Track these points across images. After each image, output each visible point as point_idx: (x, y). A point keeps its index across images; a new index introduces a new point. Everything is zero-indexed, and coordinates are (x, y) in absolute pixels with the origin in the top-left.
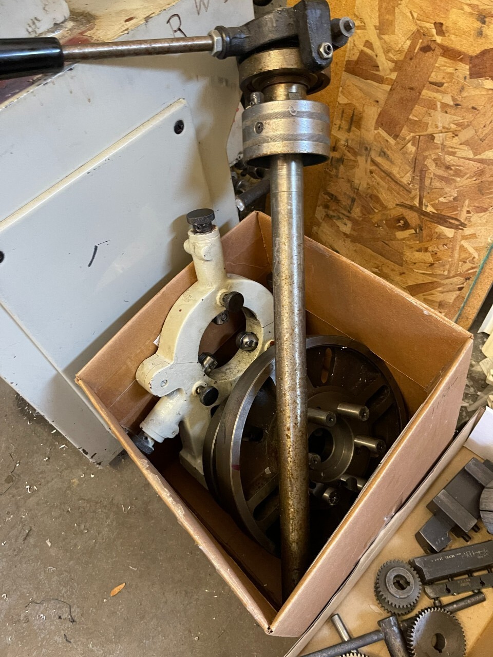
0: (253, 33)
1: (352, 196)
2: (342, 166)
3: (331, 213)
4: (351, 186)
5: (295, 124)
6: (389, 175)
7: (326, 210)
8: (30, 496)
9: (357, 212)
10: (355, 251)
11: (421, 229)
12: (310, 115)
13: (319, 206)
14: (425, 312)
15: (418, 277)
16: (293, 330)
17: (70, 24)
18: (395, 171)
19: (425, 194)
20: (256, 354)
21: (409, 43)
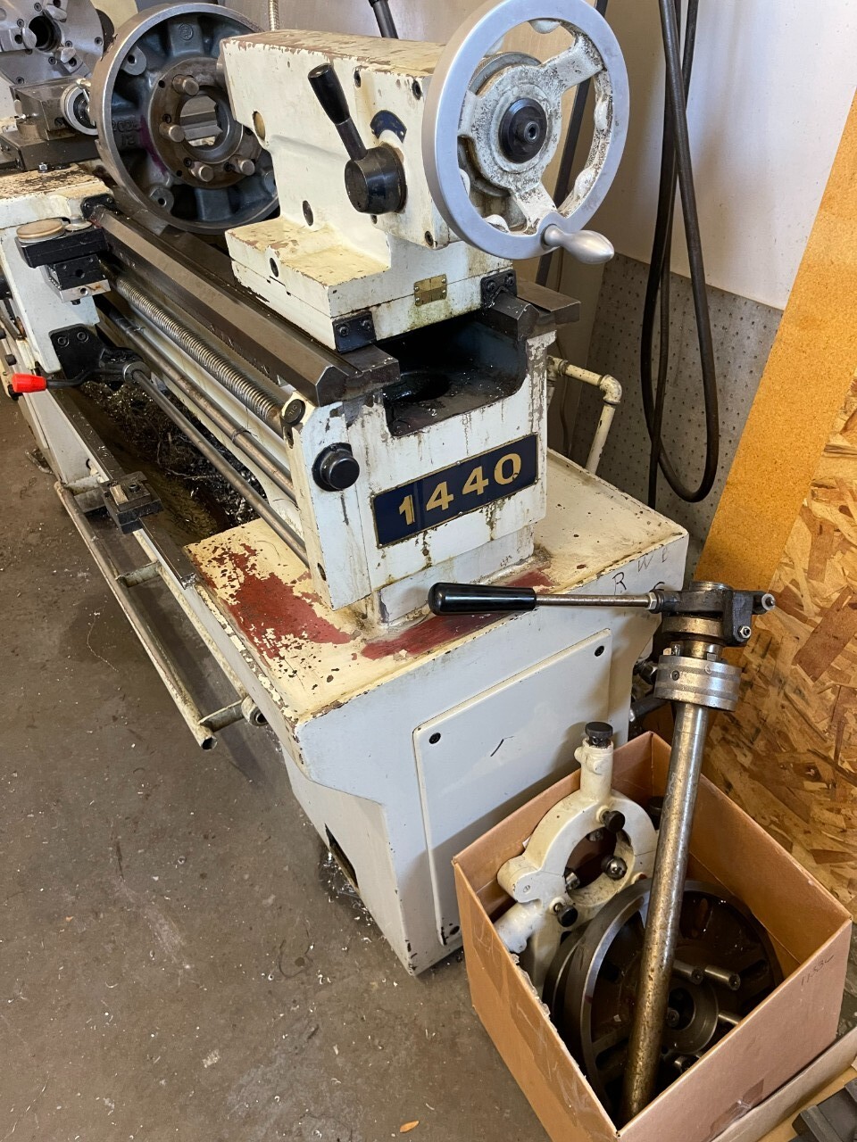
0: (684, 601)
1: (758, 725)
2: (749, 691)
3: (730, 738)
4: (758, 715)
5: (707, 681)
6: (803, 715)
7: (724, 732)
8: (321, 988)
9: (760, 745)
10: (753, 789)
11: (834, 785)
12: (723, 676)
13: (716, 726)
14: (810, 882)
15: (826, 842)
16: (675, 867)
17: (531, 560)
18: (810, 713)
19: (842, 747)
20: (622, 884)
21: (837, 595)
